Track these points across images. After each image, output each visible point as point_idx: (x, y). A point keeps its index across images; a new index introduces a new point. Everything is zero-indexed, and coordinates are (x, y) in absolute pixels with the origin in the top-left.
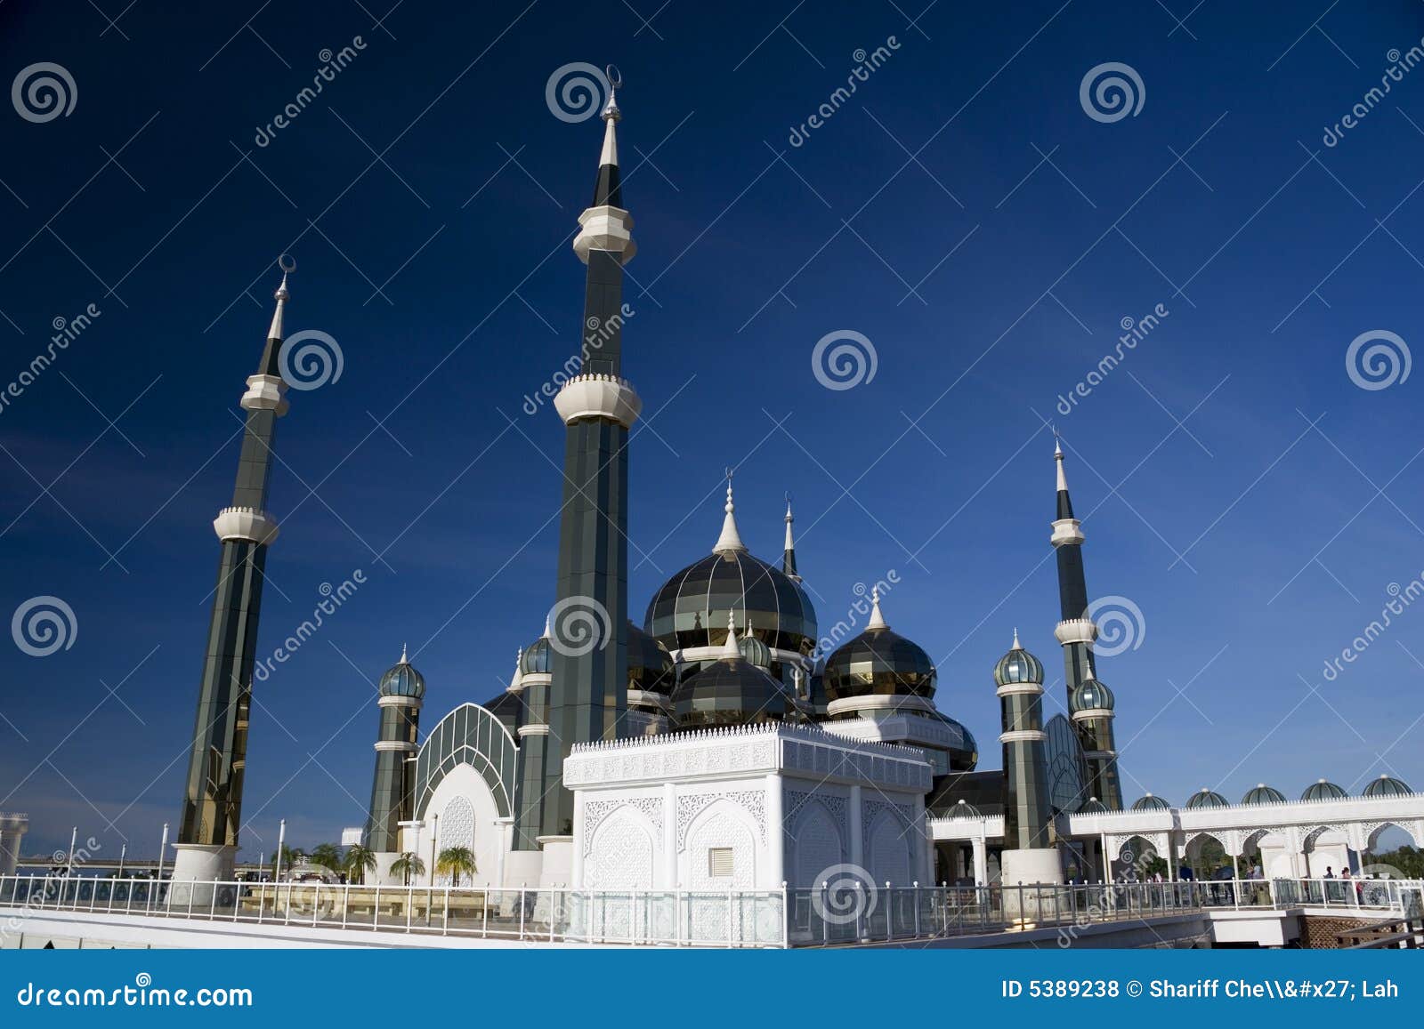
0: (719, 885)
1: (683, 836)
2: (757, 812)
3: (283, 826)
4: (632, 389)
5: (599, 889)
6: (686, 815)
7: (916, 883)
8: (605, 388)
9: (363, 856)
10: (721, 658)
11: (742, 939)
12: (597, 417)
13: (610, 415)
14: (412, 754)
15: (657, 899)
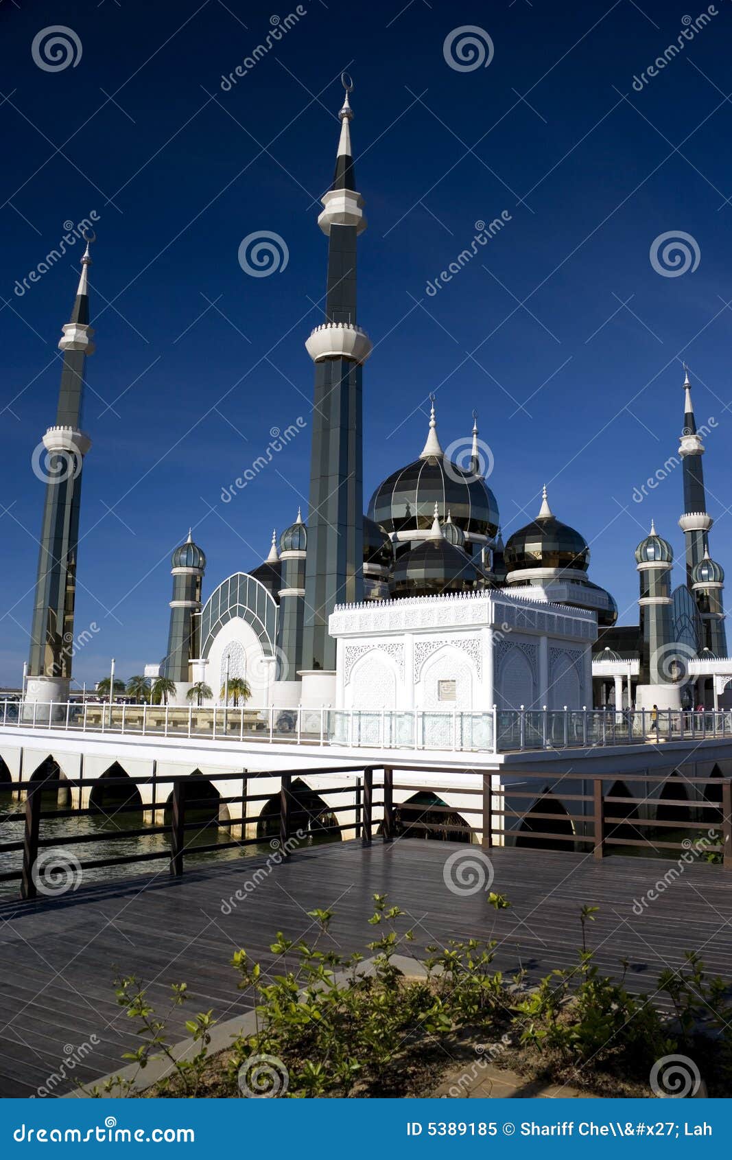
0: (447, 706)
1: (419, 671)
2: (474, 654)
3: (113, 664)
4: (364, 334)
5: (357, 709)
6: (421, 655)
7: (584, 708)
8: (346, 335)
9: (165, 685)
10: (427, 539)
11: (462, 745)
12: (339, 356)
13: (349, 354)
14: (197, 610)
15: (400, 716)
